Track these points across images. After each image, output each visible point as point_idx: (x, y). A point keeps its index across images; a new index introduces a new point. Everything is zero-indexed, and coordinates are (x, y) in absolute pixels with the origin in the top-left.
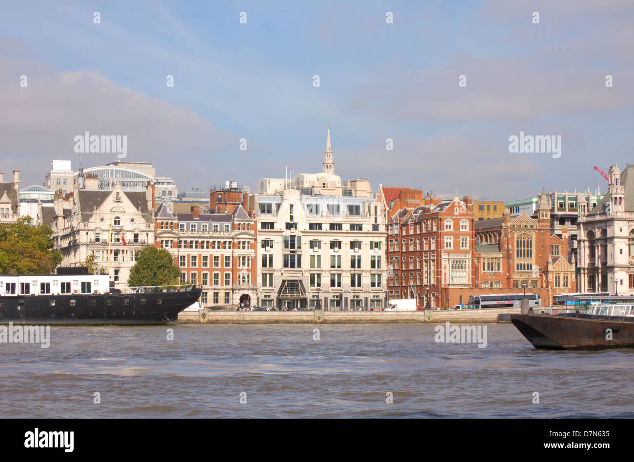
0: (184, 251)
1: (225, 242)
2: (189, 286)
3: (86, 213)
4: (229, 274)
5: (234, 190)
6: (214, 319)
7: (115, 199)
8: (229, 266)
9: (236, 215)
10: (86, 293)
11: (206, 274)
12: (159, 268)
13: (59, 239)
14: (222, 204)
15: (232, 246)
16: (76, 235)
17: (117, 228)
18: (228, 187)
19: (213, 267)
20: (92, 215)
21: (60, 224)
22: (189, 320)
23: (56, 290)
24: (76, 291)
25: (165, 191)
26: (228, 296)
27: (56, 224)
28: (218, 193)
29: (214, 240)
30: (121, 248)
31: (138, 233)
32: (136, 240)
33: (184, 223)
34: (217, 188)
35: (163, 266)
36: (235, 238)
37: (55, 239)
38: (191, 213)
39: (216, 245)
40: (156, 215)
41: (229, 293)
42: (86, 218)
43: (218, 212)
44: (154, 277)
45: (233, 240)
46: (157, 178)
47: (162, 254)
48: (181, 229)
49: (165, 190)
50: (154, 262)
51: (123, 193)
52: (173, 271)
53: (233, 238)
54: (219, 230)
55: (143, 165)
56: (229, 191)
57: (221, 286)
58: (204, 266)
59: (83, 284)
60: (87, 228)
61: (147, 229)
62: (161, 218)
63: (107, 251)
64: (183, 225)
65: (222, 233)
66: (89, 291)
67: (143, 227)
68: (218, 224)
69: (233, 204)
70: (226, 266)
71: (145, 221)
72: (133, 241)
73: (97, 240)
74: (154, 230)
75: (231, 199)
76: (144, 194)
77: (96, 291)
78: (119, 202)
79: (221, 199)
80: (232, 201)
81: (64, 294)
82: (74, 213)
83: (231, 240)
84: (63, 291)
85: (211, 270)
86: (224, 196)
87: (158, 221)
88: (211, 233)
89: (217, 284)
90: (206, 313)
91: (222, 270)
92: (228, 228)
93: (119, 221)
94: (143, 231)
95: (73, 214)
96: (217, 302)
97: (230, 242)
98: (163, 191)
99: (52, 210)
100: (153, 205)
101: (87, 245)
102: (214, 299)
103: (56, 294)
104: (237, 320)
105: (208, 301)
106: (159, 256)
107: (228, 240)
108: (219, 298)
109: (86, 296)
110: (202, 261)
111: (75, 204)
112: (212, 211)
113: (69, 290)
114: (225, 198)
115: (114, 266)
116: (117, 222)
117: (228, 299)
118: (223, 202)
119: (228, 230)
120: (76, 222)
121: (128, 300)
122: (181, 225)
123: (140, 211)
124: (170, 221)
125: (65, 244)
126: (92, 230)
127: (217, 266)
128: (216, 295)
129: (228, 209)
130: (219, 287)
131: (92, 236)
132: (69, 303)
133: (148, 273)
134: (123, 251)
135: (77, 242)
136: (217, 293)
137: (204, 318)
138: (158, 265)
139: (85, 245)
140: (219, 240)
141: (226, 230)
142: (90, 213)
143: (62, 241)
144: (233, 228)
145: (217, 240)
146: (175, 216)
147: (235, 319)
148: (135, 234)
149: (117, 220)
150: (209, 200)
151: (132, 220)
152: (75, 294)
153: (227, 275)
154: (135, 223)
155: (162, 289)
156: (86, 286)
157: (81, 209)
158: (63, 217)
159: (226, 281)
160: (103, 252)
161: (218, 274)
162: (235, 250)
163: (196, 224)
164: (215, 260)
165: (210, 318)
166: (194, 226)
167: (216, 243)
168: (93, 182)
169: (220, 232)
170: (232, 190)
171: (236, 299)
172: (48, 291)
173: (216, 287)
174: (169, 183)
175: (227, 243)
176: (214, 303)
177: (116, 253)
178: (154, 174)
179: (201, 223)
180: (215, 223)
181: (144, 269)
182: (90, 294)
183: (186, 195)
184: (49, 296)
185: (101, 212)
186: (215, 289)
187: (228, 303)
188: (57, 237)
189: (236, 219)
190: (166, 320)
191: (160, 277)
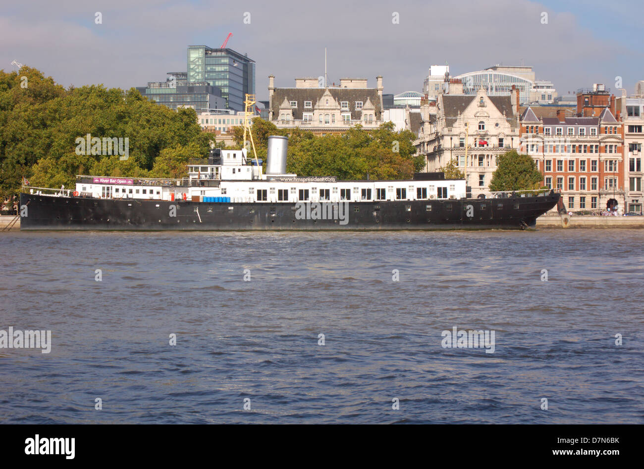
0: (549, 155)
1: (592, 146)
2: (547, 191)
3: (450, 118)
4: (596, 179)
5: (601, 93)
6: (576, 224)
7: (479, 104)
8: (595, 170)
9: (603, 118)
10: (442, 199)
11: (573, 179)
12: (521, 172)
13: (426, 144)
14: (590, 107)
15: (599, 149)
16: (441, 141)
17: (482, 133)
18: (595, 90)
19: (580, 171)
20: (456, 120)
21: (426, 129)
22: (551, 225)
23: (412, 196)
24: (432, 196)
25: (544, 96)
26: (595, 201)
27: (423, 129)
28: (585, 96)
29: (580, 144)
30: (486, 153)
31: (503, 137)
32: (501, 145)
33: (550, 127)
34: (584, 92)
35: (524, 171)
36: (602, 142)
37: (422, 145)
38: (556, 117)
39: (583, 149)
40: (521, 120)
41: (595, 198)
42: (450, 124)
43: (585, 116)
44: (516, 182)
45: (600, 144)
46: (536, 82)
47: (524, 159)
48: (546, 133)
49: (544, 94)
50: (515, 167)
51: (488, 98)
52: (535, 176)
53: (600, 142)
54: (585, 134)
55: (522, 69)
56: (597, 94)
57: (588, 190)
58: (570, 170)
59: (439, 189)
60: (451, 133)
61: (512, 134)
62: (525, 122)
63: (472, 156)
64: (549, 129)
65: (588, 137)
66: (445, 196)
67: (508, 131)
68: (584, 127)
69: (600, 107)
70: (592, 170)
71: (510, 125)
72: (498, 146)
73: (462, 145)
74: (518, 134)
75: (598, 103)
76: (509, 98)
77: (452, 197)
78: (483, 106)
79: (587, 102)
80: (599, 104)
81: (420, 199)
82: (439, 118)
83: (598, 144)
84: (419, 196)
85: (577, 174)
86: (591, 99)
87: (523, 125)
88: (577, 137)
89: (584, 189)
90: (568, 219)
91: (589, 174)
92: (595, 131)
93: (483, 126)
94: (507, 136)
95: (437, 120)
96: (584, 207)
97: (596, 146)
98: (542, 95)
99: (418, 115)
100: (518, 109)
101: (452, 150)
102: (581, 204)
103: (412, 200)
104: (600, 225)
105: (574, 206)
106: (520, 161)
107: (594, 144)
108: (586, 203)
109: (442, 201)
110: (568, 166)
111: (439, 109)
112: (579, 115)
113: (425, 196)
114: (591, 101)
115: (479, 171)
116: (481, 127)
117: (595, 204)
118: (590, 106)
119: (595, 134)
120: (440, 127)
121: (484, 206)
122: (546, 129)
123: (504, 115)
124: (535, 126)
125: (430, 149)
126: (456, 135)
127: (584, 170)
128: (583, 199)
129: (595, 112)
130: (586, 191)
131: (456, 141)
132: (425, 208)
133: (509, 178)
134: (488, 156)
135: (442, 147)
136: (584, 198)
137: (566, 223)
138: (520, 170)
139: (449, 150)
140: (586, 144)
141: (592, 134)
142: (454, 118)
143: (429, 146)
144: (600, 132)
145: (583, 144)
146: (540, 120)
147: (598, 224)
148: (499, 139)
149: (481, 124)
150: (576, 103)
151: (497, 125)
152: (430, 199)
153: (594, 180)
154: (499, 128)
155: (520, 194)
156: (442, 192)
157: (445, 115)
158: (430, 122)
159: (592, 185)
160: (468, 157)
161: (584, 179)
162: (602, 154)
163: (562, 128)
164: (581, 164)
165: (572, 223)
166: (559, 130)
167: (583, 147)
168: (457, 87)
169: (587, 135)
170: (599, 93)
171: (603, 203)
172: (404, 197)
173: (583, 191)
174: (548, 87)
175: (594, 147)
176: (581, 207)
177: (481, 158)
178: (534, 78)
179: (567, 127)
180: (581, 127)
181: (505, 174)
182: (446, 199)
183: (563, 99)
184: (405, 201)
185: (466, 117)
186: (581, 194)
187: (595, 207)
188: (423, 143)
189: (602, 122)
190: (523, 225)
191: (522, 182)
